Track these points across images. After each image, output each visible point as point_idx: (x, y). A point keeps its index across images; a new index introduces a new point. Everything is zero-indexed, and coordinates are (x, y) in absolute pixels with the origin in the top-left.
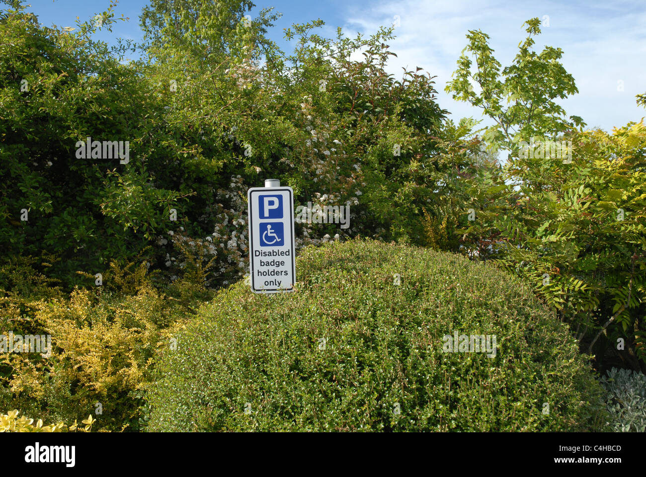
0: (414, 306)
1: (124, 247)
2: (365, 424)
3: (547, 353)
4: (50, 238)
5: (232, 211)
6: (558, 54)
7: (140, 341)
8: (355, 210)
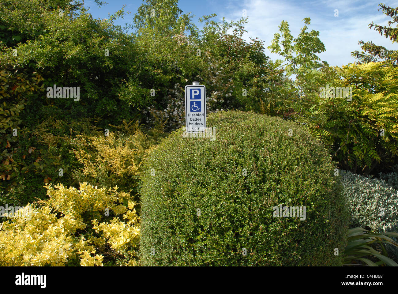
0: (261, 139)
1: (129, 114)
2: (239, 190)
3: (319, 161)
4: (98, 110)
5: (175, 98)
6: (317, 34)
7: (136, 155)
8: (230, 98)
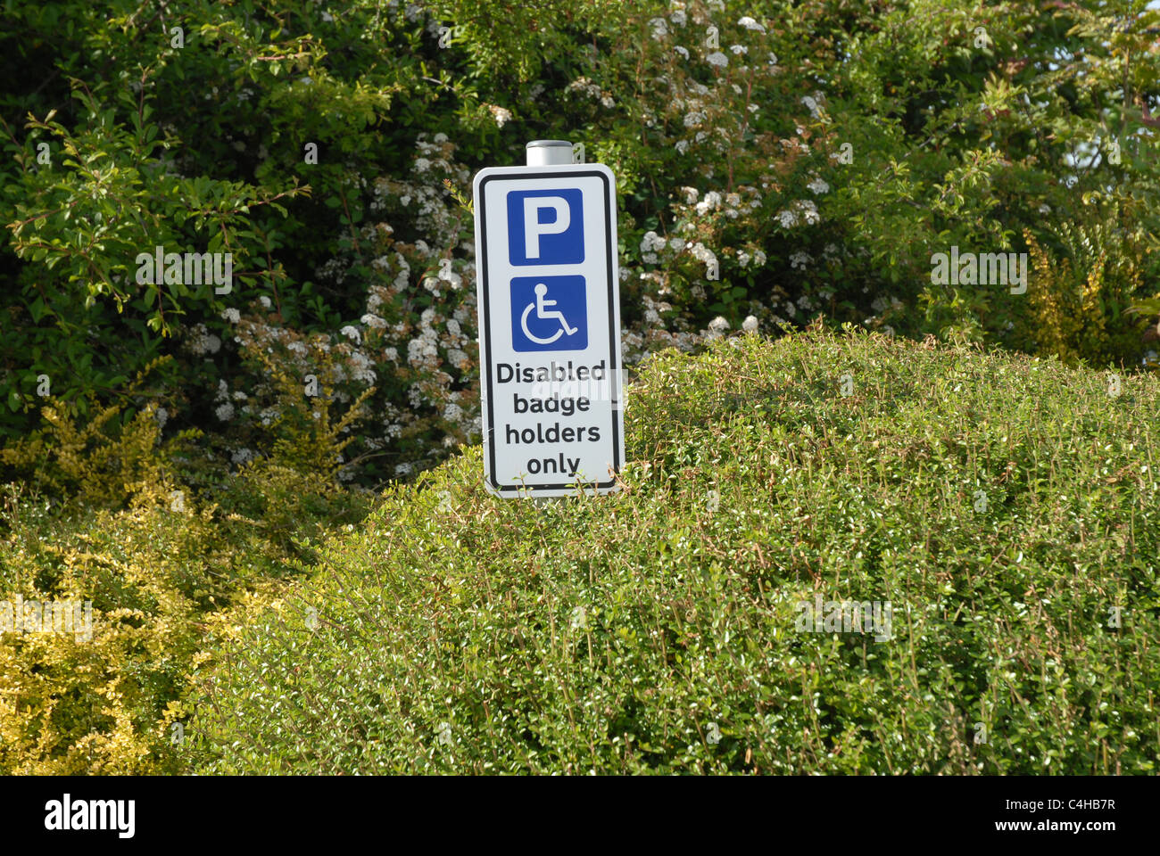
0: (1002, 538)
1: (86, 360)
5: (422, 245)
7: (141, 650)
8: (807, 240)
